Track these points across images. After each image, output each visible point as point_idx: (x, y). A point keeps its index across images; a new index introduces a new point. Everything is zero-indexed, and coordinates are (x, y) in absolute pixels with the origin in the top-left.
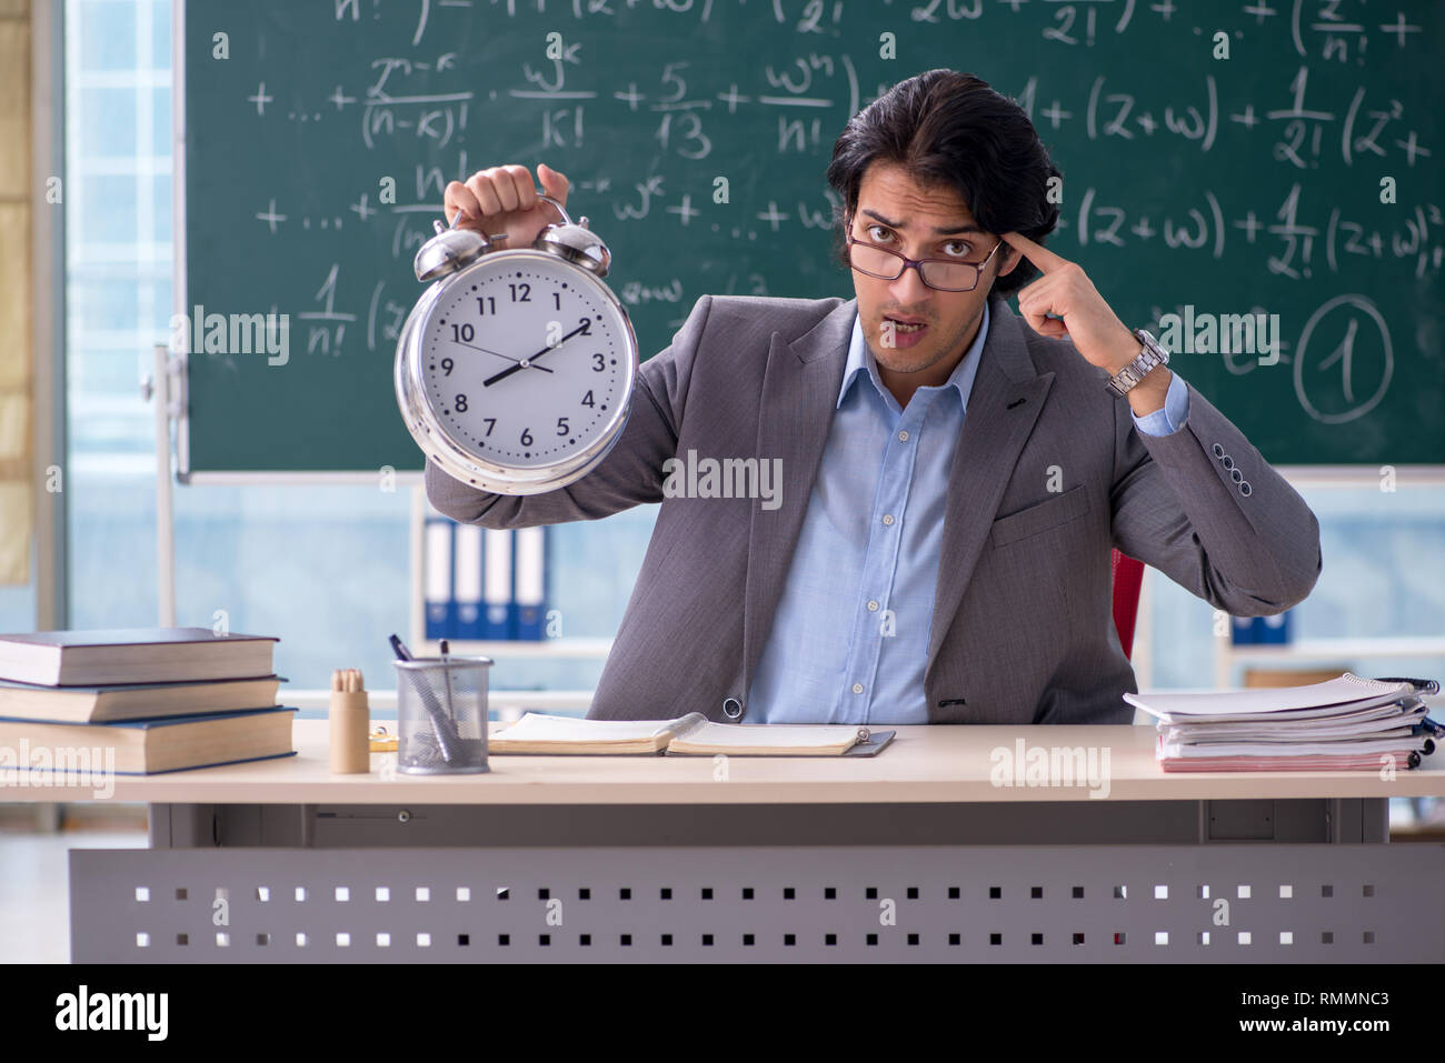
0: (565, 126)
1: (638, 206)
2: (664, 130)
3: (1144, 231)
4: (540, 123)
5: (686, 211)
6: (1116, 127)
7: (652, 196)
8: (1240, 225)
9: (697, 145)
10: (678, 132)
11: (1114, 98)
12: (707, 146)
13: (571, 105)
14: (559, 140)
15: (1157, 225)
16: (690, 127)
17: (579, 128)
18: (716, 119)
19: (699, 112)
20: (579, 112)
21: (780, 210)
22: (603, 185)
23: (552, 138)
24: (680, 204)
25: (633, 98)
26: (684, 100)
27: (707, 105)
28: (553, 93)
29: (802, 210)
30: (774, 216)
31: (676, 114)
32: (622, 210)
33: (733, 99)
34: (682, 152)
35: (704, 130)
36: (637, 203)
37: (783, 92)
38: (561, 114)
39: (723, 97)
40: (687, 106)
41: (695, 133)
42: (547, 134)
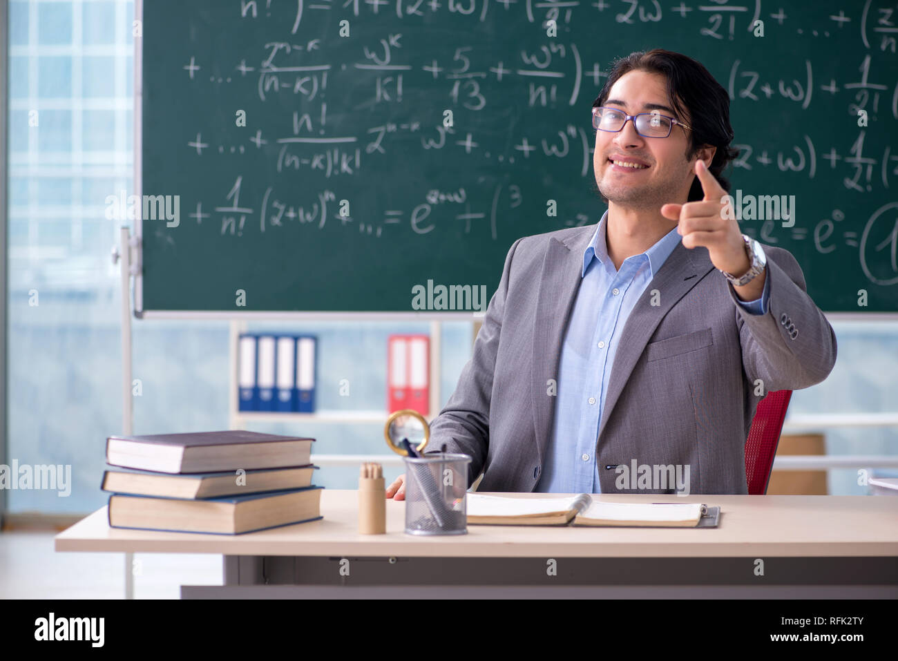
0: (391, 88)
1: (437, 141)
2: (455, 91)
3: (764, 160)
4: (374, 85)
5: (469, 144)
6: (747, 93)
7: (447, 134)
8: (826, 156)
9: (476, 101)
10: (464, 93)
11: (746, 74)
12: (483, 102)
13: (395, 74)
14: (387, 97)
15: (773, 157)
16: (472, 89)
17: (400, 89)
18: (488, 84)
19: (478, 79)
20: (400, 79)
21: (530, 144)
22: (415, 126)
23: (382, 96)
24: (465, 139)
25: (435, 70)
26: (468, 71)
27: (483, 75)
28: (383, 66)
29: (544, 144)
30: (526, 147)
31: (463, 81)
32: (427, 143)
33: (500, 71)
34: (467, 105)
35: (481, 92)
36: (437, 137)
37: (532, 67)
38: (388, 80)
39: (493, 70)
40: (470, 76)
41: (475, 93)
42: (379, 92)
